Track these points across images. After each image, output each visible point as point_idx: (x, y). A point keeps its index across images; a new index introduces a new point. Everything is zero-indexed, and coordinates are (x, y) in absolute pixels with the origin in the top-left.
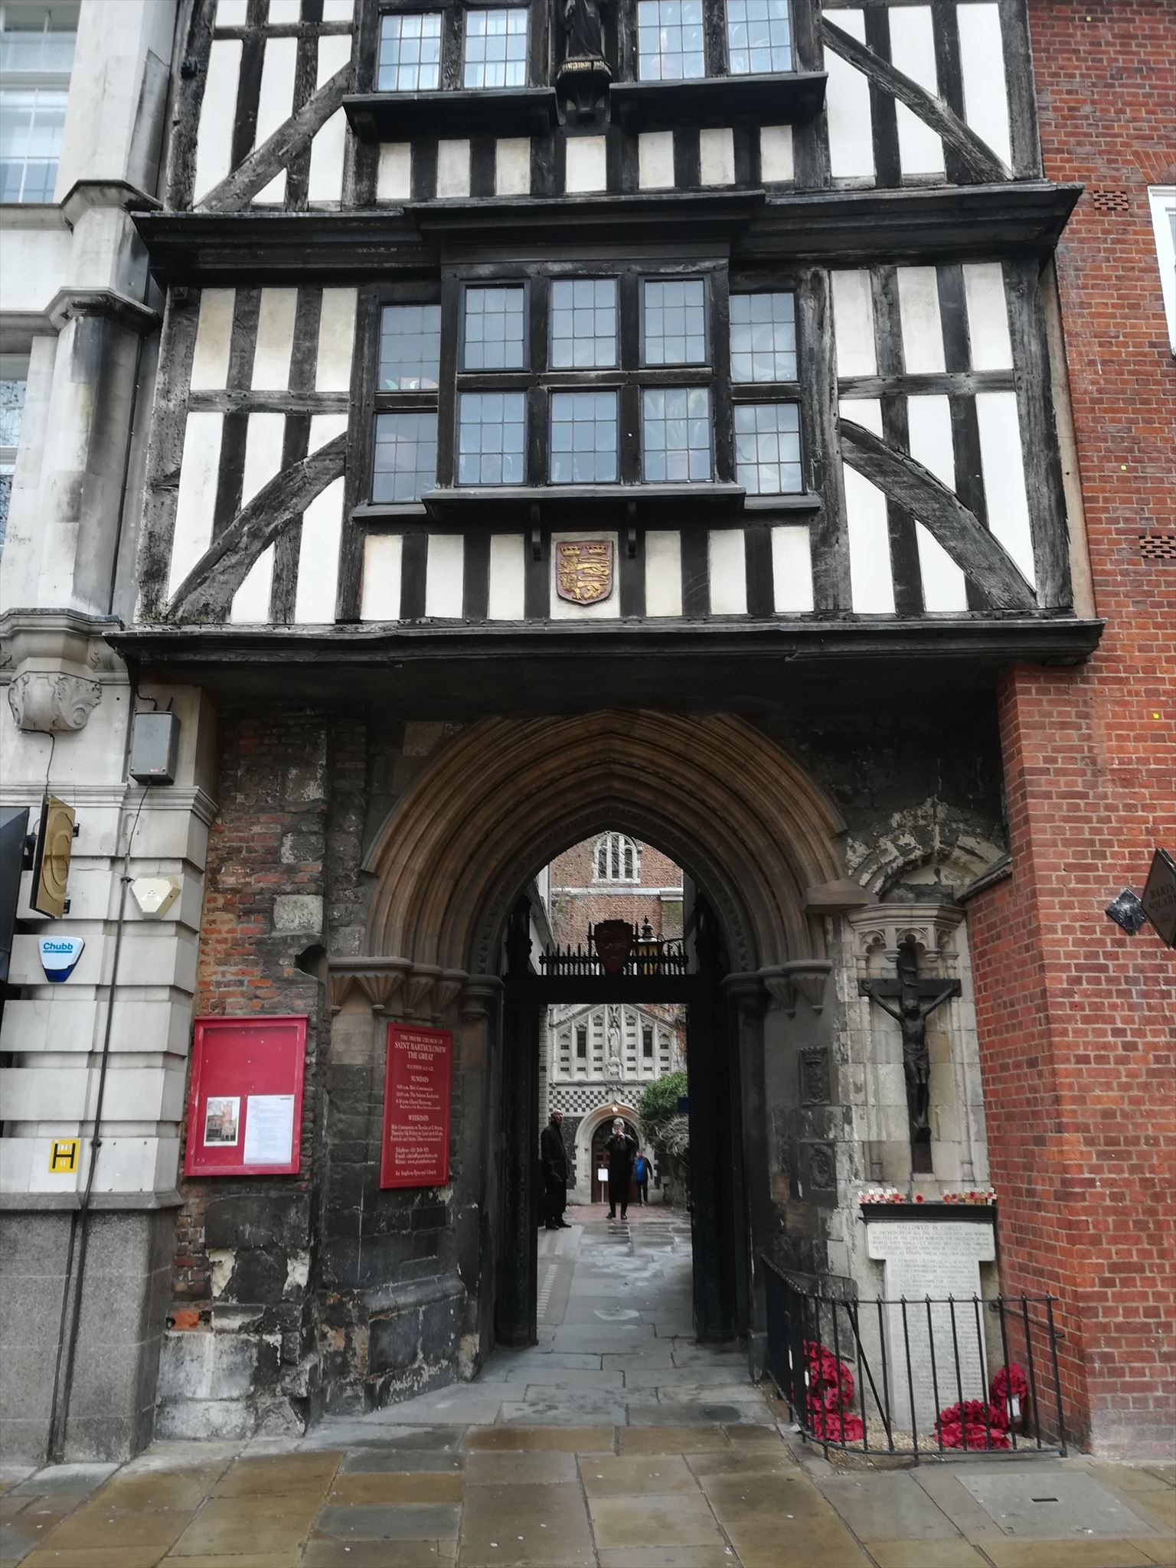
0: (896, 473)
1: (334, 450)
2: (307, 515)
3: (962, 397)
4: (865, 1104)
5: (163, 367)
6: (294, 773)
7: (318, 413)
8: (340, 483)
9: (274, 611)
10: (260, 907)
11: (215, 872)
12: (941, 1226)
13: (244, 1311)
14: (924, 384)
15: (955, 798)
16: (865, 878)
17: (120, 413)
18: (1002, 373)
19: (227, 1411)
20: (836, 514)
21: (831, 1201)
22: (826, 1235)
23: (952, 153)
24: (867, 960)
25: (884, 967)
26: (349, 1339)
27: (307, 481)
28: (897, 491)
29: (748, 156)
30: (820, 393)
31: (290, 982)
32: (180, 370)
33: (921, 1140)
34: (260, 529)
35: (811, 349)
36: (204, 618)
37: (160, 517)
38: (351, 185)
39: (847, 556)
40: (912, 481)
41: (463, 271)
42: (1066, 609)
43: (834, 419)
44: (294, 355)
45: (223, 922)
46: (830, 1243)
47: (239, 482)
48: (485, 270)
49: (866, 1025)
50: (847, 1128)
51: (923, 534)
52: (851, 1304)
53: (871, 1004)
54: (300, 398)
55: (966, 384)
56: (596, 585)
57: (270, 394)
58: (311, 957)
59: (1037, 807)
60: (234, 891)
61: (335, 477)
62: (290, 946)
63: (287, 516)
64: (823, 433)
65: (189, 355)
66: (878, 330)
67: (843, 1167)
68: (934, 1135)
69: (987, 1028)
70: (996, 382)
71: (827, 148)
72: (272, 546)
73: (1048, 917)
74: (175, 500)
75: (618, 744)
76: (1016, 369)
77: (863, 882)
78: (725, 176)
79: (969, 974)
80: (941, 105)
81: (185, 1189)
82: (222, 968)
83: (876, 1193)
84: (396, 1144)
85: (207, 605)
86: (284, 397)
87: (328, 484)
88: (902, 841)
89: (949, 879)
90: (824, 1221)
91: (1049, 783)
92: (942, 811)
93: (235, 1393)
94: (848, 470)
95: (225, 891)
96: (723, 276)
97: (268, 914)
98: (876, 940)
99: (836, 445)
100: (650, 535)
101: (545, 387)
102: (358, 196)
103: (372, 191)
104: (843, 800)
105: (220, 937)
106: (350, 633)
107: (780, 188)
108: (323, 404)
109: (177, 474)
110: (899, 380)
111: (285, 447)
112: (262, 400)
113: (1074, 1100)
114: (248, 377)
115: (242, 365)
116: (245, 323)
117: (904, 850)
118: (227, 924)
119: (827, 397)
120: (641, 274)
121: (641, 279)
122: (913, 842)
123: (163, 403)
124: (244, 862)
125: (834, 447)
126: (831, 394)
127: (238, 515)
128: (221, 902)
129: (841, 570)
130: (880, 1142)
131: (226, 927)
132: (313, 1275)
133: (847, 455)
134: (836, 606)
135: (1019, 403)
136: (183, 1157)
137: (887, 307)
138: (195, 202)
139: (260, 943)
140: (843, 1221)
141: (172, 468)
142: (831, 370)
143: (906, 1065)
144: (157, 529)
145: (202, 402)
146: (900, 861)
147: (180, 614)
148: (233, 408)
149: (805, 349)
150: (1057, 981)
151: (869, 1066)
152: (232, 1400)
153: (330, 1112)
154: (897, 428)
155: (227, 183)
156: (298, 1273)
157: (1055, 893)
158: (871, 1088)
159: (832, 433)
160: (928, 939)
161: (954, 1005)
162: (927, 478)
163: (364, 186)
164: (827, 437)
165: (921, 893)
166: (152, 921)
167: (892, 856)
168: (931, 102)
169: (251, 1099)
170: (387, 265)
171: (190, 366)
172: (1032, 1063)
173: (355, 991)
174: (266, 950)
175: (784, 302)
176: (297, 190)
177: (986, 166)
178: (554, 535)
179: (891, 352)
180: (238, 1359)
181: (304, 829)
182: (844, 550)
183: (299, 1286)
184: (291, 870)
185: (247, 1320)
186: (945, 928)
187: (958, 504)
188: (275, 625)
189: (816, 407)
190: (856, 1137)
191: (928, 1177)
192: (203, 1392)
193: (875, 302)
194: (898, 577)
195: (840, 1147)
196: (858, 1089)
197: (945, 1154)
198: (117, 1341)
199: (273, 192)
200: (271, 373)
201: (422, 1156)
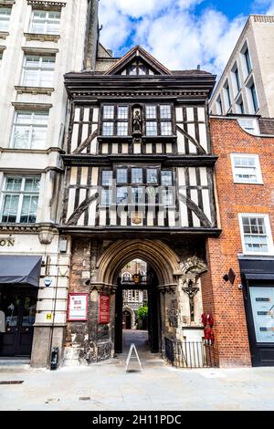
0: (189, 203)
2: (89, 207)
3: (199, 190)
4: (183, 309)
5: (65, 180)
6: (85, 250)
7: (92, 189)
8: (95, 201)
9: (84, 223)
10: (79, 273)
11: (72, 267)
12: (195, 331)
13: (78, 344)
14: (193, 188)
15: (198, 256)
17: (57, 187)
18: (206, 186)
19: (75, 361)
23: (198, 149)
24: (183, 284)
25: (186, 286)
26: (94, 350)
27: (90, 201)
28: (189, 206)
29: (164, 149)
30: (176, 189)
31: (85, 287)
32: (68, 181)
33: (192, 315)
34: (82, 209)
35: (174, 180)
36: (73, 224)
37: (65, 206)
38: (98, 150)
40: (191, 204)
41: (117, 166)
42: (216, 227)
43: (178, 193)
44: (87, 179)
46: (177, 334)
47: (78, 200)
48: (120, 166)
49: (183, 296)
50: (180, 313)
51: (193, 213)
52: (180, 343)
53: (184, 292)
54: (89, 186)
55: (200, 188)
56: (139, 220)
57: (84, 186)
58: (88, 283)
59: (212, 260)
60: (75, 270)
62: (85, 280)
63: (86, 207)
65: (70, 178)
66: (186, 178)
67: (179, 320)
68: (194, 315)
69: (203, 296)
70: (205, 188)
71: (177, 147)
72: (84, 212)
73: (213, 278)
74: (68, 203)
75: (140, 244)
76: (208, 185)
77: (183, 270)
78: (160, 151)
79: (201, 287)
80: (196, 141)
81: (67, 323)
82: (73, 284)
83: (184, 325)
84: (101, 315)
85: (73, 222)
86: (86, 186)
87: (93, 201)
88: (190, 263)
89: (197, 270)
91: (214, 256)
92: (196, 258)
93: (76, 358)
95: (73, 270)
96: (160, 168)
97: (81, 275)
98: (185, 281)
100: (148, 212)
101: (130, 186)
102: (99, 153)
104: (179, 256)
105: (72, 278)
106: (97, 228)
107: (169, 154)
108: (92, 187)
109: (68, 199)
110: (189, 187)
111: (86, 195)
112: (82, 187)
114: (80, 182)
115: (79, 180)
116: (79, 173)
117: (190, 265)
118: (74, 276)
121: (147, 168)
123: (65, 186)
124: (77, 265)
125: (178, 198)
126: (178, 189)
127: (78, 207)
128: (73, 272)
130: (185, 316)
132: (89, 338)
133: (180, 199)
134: (179, 225)
135: (209, 191)
136: (66, 317)
137: (187, 174)
138: (71, 152)
139: (79, 279)
140: (179, 330)
142: (178, 184)
144: (65, 209)
145: (72, 187)
147: (69, 223)
148: (77, 188)
150: (215, 289)
151: (184, 303)
154: (189, 195)
155: (77, 149)
156: (87, 337)
157: (214, 274)
158: (184, 306)
160: (194, 281)
161: (198, 292)
162: (194, 203)
163: (100, 151)
164: (177, 196)
165: (193, 272)
166: (63, 276)
167: (188, 266)
168: (194, 140)
170: (103, 164)
171: (70, 180)
172: (211, 303)
173: (95, 288)
174: (80, 281)
175: (170, 172)
176: (88, 151)
177: (203, 152)
178: (131, 211)
179: (188, 182)
180: (77, 352)
181: (87, 260)
183: (86, 340)
184: (85, 267)
185: (78, 346)
186: (197, 279)
187: (199, 208)
188: (85, 226)
190: (181, 315)
191: (193, 322)
192: (71, 358)
193: (185, 173)
194: (189, 220)
195: (179, 317)
196: (182, 307)
197: (196, 318)
199: (85, 151)
200: (84, 182)
201: (105, 318)
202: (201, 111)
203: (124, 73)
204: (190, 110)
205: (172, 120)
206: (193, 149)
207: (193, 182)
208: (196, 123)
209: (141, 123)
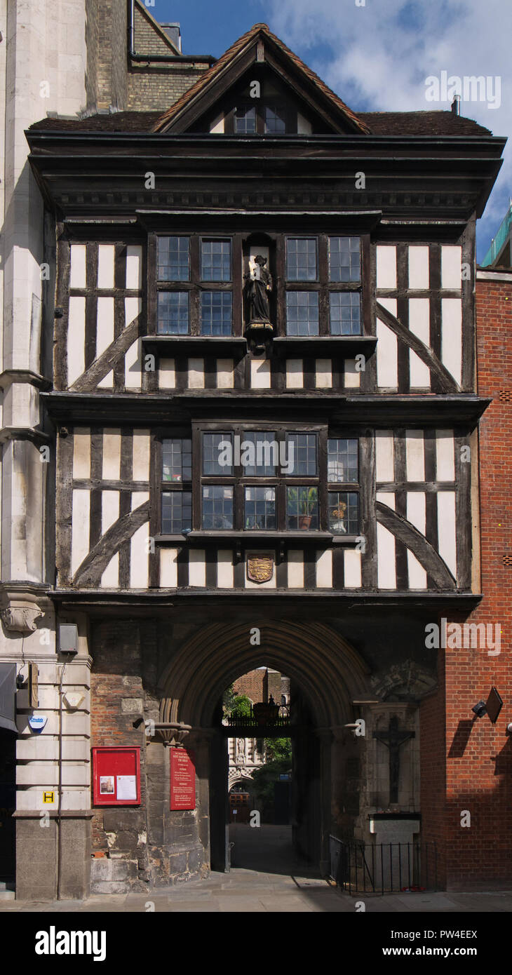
0: (400, 527)
1: (143, 509)
2: (133, 539)
3: (431, 492)
4: (373, 778)
5: (59, 467)
6: (126, 647)
7: (135, 491)
8: (147, 525)
9: (120, 582)
10: (114, 703)
11: (95, 688)
12: (399, 822)
13: (123, 852)
14: (415, 487)
16: (378, 692)
18: (450, 483)
19: (119, 884)
20: (373, 545)
21: (357, 814)
22: (354, 825)
23: (434, 377)
24: (377, 724)
25: (383, 727)
26: (162, 862)
27: (131, 523)
28: (400, 535)
29: (339, 377)
30: (368, 489)
31: (131, 733)
32: (67, 468)
33: (394, 792)
34: (111, 545)
35: (365, 468)
36: (89, 585)
37: (64, 538)
38: (145, 380)
39: (376, 563)
40: (407, 531)
41: (202, 426)
42: (467, 589)
43: (374, 502)
44: (121, 462)
45: (100, 709)
46: (355, 829)
47: (100, 523)
48: (213, 426)
49: (375, 749)
50: (364, 787)
51: (410, 554)
52: (363, 846)
53: (377, 741)
54: (126, 483)
55: (434, 487)
56: (266, 574)
57: (112, 482)
58: (138, 724)
60: (104, 696)
61: (145, 521)
62: (130, 719)
63: (123, 539)
64: (368, 508)
65: (71, 461)
66: (395, 460)
67: (362, 800)
68: (399, 789)
69: (424, 749)
70: (446, 487)
71: (376, 372)
72: (118, 553)
73: (450, 711)
74: (71, 531)
75: (270, 633)
76: (456, 481)
77: (377, 693)
78: (327, 384)
79: (419, 729)
80: (430, 352)
81: (94, 810)
82: (101, 727)
84: (175, 794)
85: (90, 579)
86: (118, 483)
87: (141, 525)
88: (395, 677)
89: (414, 692)
90: (353, 821)
91: (455, 659)
92: (412, 664)
93: (122, 879)
94: (379, 525)
95: (100, 696)
96: (325, 433)
97: (120, 705)
98: (380, 717)
99: (375, 514)
100: (290, 552)
101: (242, 485)
102: (149, 386)
103: (156, 384)
105: (99, 715)
106: (155, 593)
107: (353, 390)
108: (136, 487)
109: (70, 518)
110: (404, 484)
111: (120, 507)
112: (108, 484)
113: (452, 777)
114: (101, 473)
115: (97, 467)
116: (96, 446)
117: (395, 681)
118: (102, 710)
119: (371, 491)
120: (287, 431)
121: (287, 433)
122: (399, 677)
123: (60, 484)
124: (108, 684)
125: (373, 515)
126: (373, 490)
127: (101, 539)
128: (98, 701)
129: (374, 570)
130: (377, 792)
131: (101, 711)
132: (148, 840)
133: (378, 518)
134: (371, 585)
135: (456, 497)
136: (92, 798)
137: (401, 449)
138: (69, 386)
139: (116, 717)
141: (68, 516)
142: (373, 478)
143: (390, 764)
144: (64, 544)
145: (79, 484)
146: (393, 685)
147: (78, 583)
148: (94, 488)
149: (361, 468)
150: (451, 735)
151: (375, 765)
152: (120, 881)
153: (148, 782)
154: (402, 505)
155: (84, 376)
156: (143, 839)
157: (453, 702)
158: (375, 773)
159: (372, 508)
160: (403, 717)
161: (411, 742)
162: (413, 529)
163: (152, 380)
164: (370, 510)
165: (401, 698)
166: (74, 710)
167: (390, 683)
168: (426, 350)
169: (118, 777)
170: (165, 420)
171: (72, 466)
172: (438, 764)
173: (157, 737)
174: (119, 720)
175: (352, 444)
176: (119, 381)
177: (449, 385)
178: (246, 551)
179: (400, 470)
180: (122, 868)
181: (133, 671)
182: (375, 561)
183: (143, 843)
184: (128, 688)
185: (124, 855)
186: (411, 711)
187: (426, 542)
188: (122, 589)
189: (366, 496)
190: (368, 790)
191: (396, 804)
192: (109, 878)
193: (395, 447)
194: (398, 573)
195: (363, 794)
196: (370, 773)
197: (403, 796)
198: (77, 861)
199: (108, 382)
200: (111, 471)
201: (185, 798)
202: (452, 256)
203: (219, 128)
204: (419, 255)
205: (366, 288)
206: (420, 376)
207: (416, 473)
208: (435, 294)
209: (272, 295)
